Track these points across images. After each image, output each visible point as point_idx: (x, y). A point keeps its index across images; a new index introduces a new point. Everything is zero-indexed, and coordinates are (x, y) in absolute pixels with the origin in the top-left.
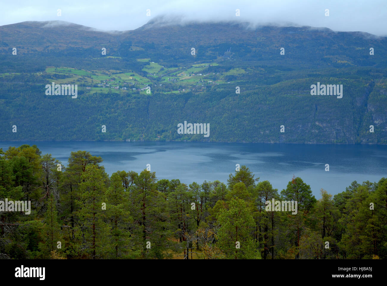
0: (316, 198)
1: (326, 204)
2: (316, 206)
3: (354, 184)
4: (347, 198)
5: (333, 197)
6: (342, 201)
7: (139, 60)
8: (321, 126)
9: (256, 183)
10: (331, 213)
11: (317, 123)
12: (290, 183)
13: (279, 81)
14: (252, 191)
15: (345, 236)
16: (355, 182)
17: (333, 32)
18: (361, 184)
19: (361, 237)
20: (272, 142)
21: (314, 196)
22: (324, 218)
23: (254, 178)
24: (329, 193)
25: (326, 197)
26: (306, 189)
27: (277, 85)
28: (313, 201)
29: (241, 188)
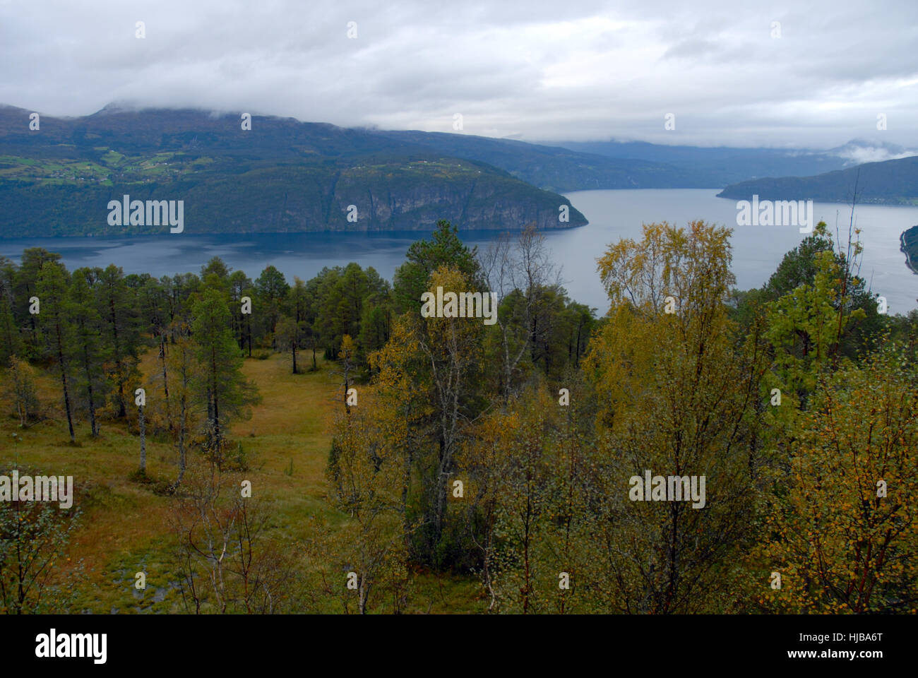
0: (289, 285)
1: (299, 289)
2: (290, 293)
3: (325, 269)
4: (319, 283)
5: (306, 283)
6: (315, 286)
7: (96, 148)
8: (291, 214)
9: (230, 273)
10: (304, 298)
11: (288, 212)
12: (263, 272)
13: (248, 170)
14: (225, 281)
15: (318, 319)
16: (326, 268)
17: (300, 123)
18: (331, 269)
19: (333, 319)
20: (244, 232)
21: (287, 284)
22: (298, 304)
23: (228, 268)
24: (301, 279)
25: (298, 283)
26: (280, 277)
27: (247, 173)
28: (287, 287)
29: (215, 279)
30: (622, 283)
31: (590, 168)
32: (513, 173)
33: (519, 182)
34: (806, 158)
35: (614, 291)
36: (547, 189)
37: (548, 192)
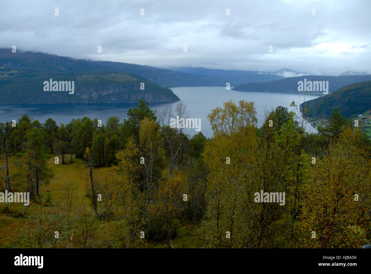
0: (58, 126)
1: (63, 129)
2: (59, 130)
3: (73, 119)
4: (71, 125)
5: (65, 126)
6: (69, 127)
8: (54, 96)
9: (32, 121)
10: (65, 132)
11: (53, 95)
12: (47, 121)
14: (30, 125)
15: (73, 141)
16: (74, 119)
18: (76, 119)
19: (80, 141)
20: (33, 103)
21: (57, 126)
22: (62, 134)
23: (31, 119)
24: (63, 124)
25: (63, 126)
26: (54, 123)
28: (57, 127)
29: (25, 124)
30: (218, 125)
31: (181, 78)
32: (149, 80)
33: (152, 83)
34: (265, 75)
35: (214, 127)
36: (164, 86)
37: (164, 87)
